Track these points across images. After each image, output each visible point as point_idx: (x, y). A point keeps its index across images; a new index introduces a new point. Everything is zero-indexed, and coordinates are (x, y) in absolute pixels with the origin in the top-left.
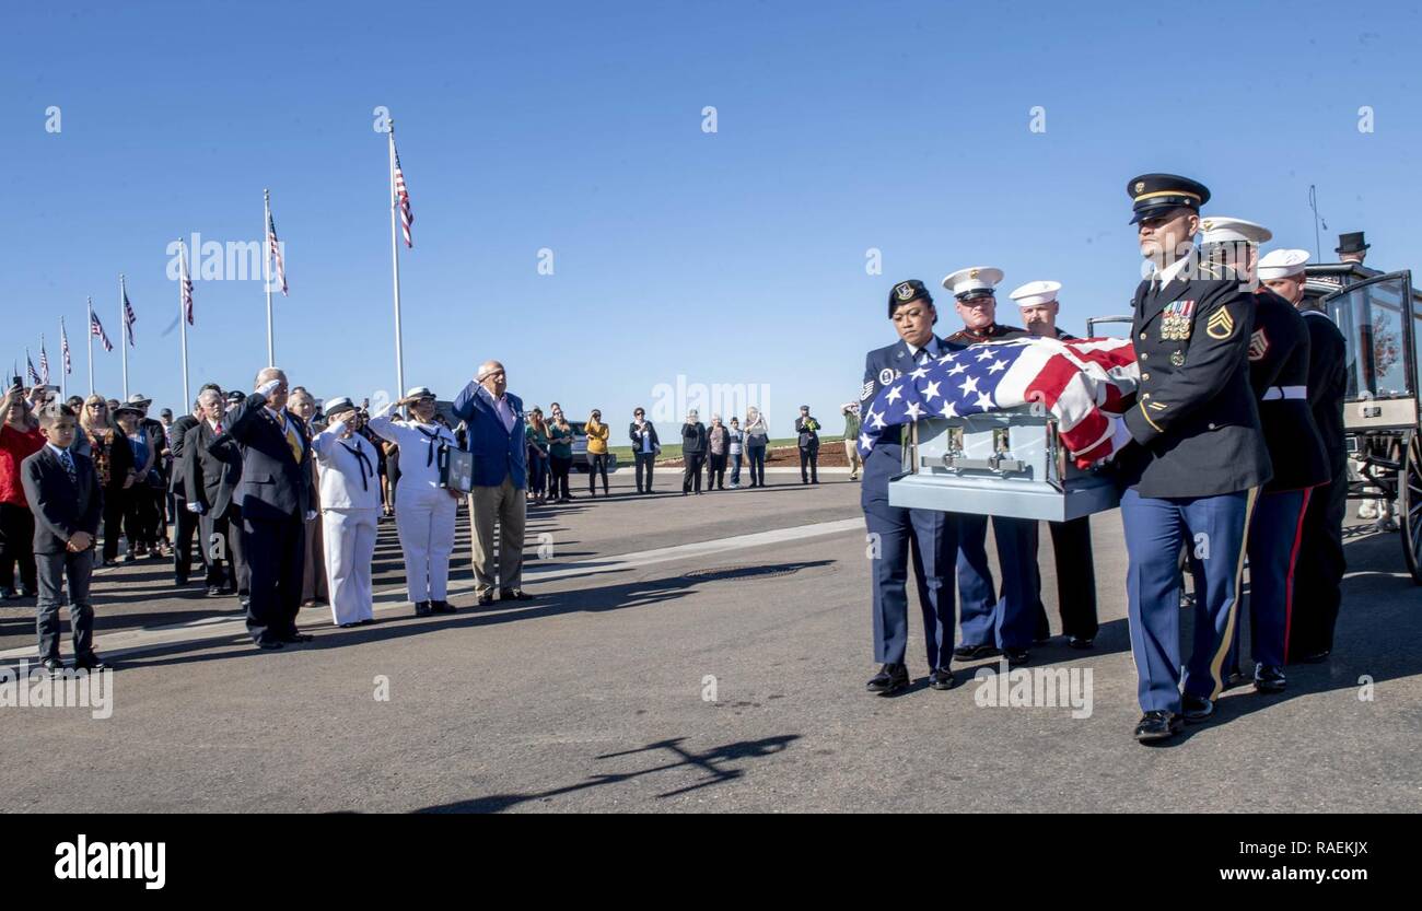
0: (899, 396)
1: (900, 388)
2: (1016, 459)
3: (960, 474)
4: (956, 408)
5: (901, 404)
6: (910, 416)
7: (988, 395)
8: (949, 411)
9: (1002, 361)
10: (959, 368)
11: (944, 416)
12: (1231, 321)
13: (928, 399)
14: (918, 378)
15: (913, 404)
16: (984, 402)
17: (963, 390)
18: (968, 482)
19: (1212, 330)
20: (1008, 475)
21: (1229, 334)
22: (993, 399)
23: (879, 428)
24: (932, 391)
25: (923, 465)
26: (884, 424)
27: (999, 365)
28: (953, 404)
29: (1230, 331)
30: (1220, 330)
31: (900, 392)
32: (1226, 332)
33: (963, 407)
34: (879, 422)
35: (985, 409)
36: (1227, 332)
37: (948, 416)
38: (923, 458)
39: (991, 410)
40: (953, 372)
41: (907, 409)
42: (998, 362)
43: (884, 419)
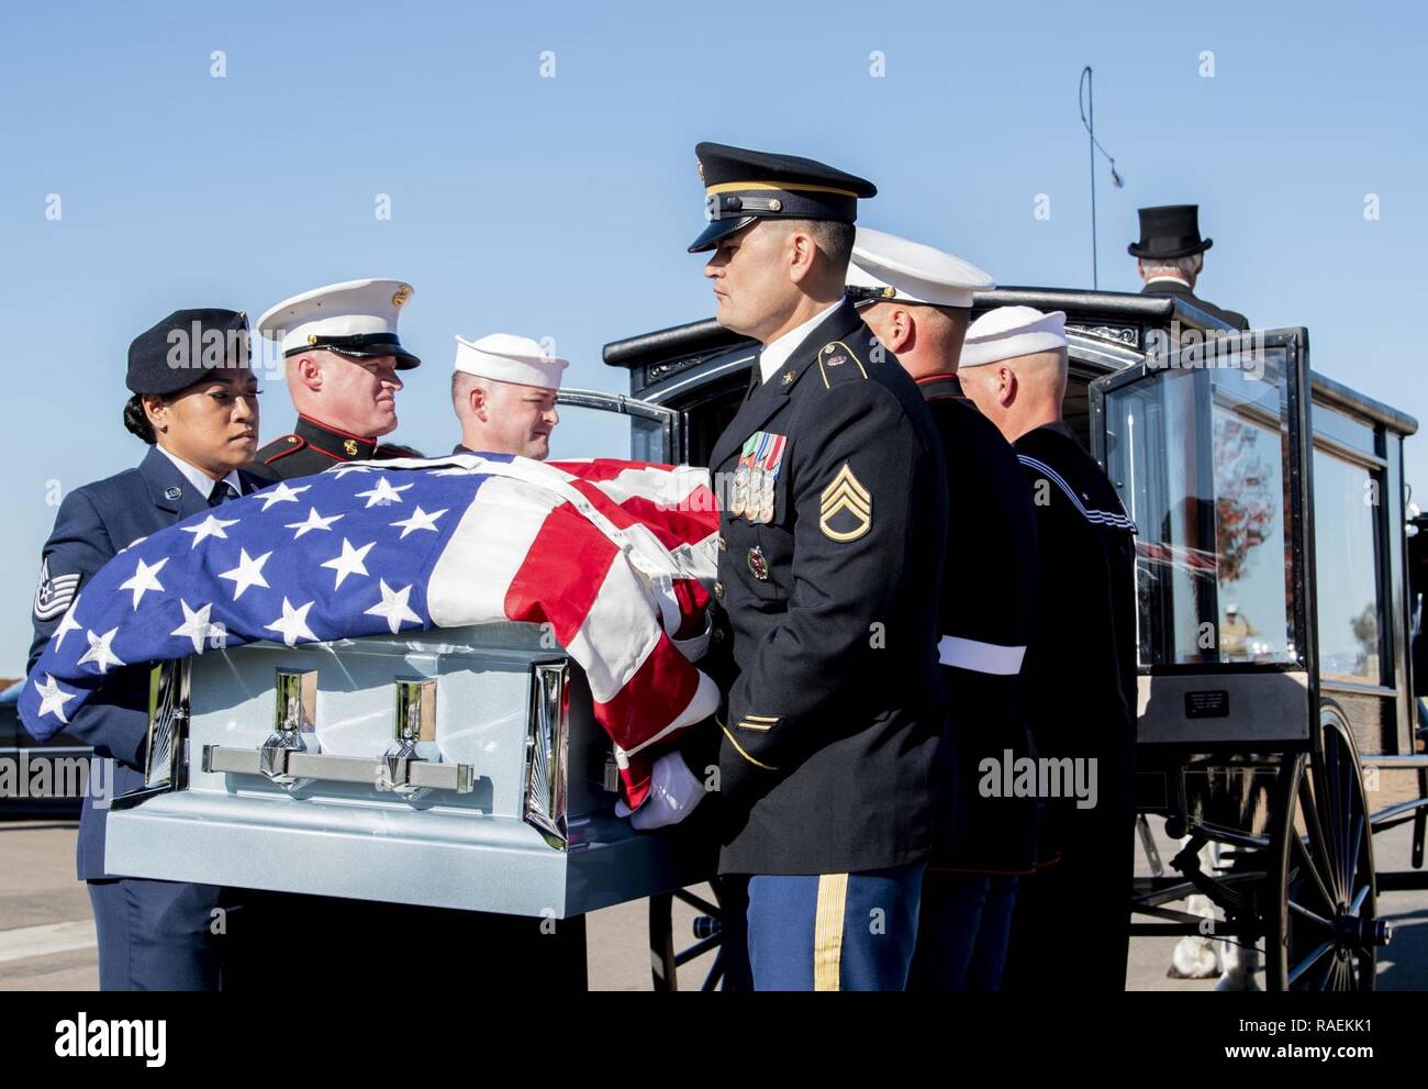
0: (157, 586)
1: (159, 565)
2: (451, 761)
3: (301, 796)
4: (311, 620)
5: (166, 606)
6: (188, 639)
7: (406, 592)
8: (293, 624)
9: (428, 511)
10: (316, 521)
11: (278, 638)
12: (867, 497)
13: (239, 592)
14: (210, 538)
15: (196, 609)
16: (394, 608)
17: (334, 572)
18: (322, 814)
19: (829, 523)
20: (431, 798)
21: (865, 527)
22: (418, 602)
23: (103, 669)
24: (247, 573)
25: (206, 767)
26: (116, 661)
27: (422, 520)
28: (306, 609)
29: (867, 520)
30: (846, 520)
31: (160, 576)
32: (858, 523)
33: (332, 616)
34: (103, 654)
35: (394, 627)
36: (861, 523)
37: (289, 639)
38: (206, 749)
39: (408, 630)
40: (303, 528)
41: (181, 620)
42: (419, 512)
43: (114, 647)
